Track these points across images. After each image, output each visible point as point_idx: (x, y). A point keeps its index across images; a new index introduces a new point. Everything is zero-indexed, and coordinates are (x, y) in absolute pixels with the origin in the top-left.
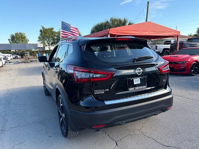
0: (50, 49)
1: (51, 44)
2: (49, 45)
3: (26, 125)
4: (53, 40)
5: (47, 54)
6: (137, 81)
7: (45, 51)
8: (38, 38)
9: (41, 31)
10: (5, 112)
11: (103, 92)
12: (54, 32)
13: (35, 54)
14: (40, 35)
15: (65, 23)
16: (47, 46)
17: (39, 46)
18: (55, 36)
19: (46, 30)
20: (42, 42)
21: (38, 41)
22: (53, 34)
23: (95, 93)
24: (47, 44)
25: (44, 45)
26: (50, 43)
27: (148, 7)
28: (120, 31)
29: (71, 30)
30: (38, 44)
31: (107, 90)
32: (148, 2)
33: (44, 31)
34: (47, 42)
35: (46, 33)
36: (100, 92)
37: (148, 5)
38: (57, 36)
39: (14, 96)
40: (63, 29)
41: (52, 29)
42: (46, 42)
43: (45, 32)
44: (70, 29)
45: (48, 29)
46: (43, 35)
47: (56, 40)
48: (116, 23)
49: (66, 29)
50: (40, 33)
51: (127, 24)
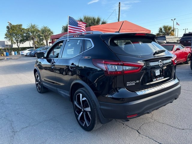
0: (18, 47)
1: (20, 42)
2: (18, 43)
3: (37, 124)
4: (22, 37)
5: (16, 52)
6: (158, 73)
7: (13, 48)
8: (5, 35)
9: (8, 27)
10: (4, 113)
11: (134, 84)
12: (23, 29)
13: (2, 52)
14: (7, 32)
15: (72, 18)
16: (15, 43)
17: (6, 44)
18: (24, 33)
19: (14, 26)
20: (10, 40)
21: (6, 38)
22: (22, 31)
23: (127, 85)
24: (15, 41)
25: (12, 42)
26: (19, 40)
27: (119, 8)
28: (101, 29)
29: (78, 25)
30: (5, 42)
31: (138, 81)
32: (120, 3)
33: (11, 28)
34: (16, 39)
35: (13, 30)
36: (132, 83)
37: (120, 6)
38: (27, 33)
39: (4, 96)
40: (70, 25)
41: (21, 25)
42: (14, 39)
43: (13, 28)
44: (77, 23)
45: (16, 26)
46: (11, 32)
47: (25, 37)
48: (90, 21)
49: (74, 24)
50: (7, 29)
51: (101, 22)
